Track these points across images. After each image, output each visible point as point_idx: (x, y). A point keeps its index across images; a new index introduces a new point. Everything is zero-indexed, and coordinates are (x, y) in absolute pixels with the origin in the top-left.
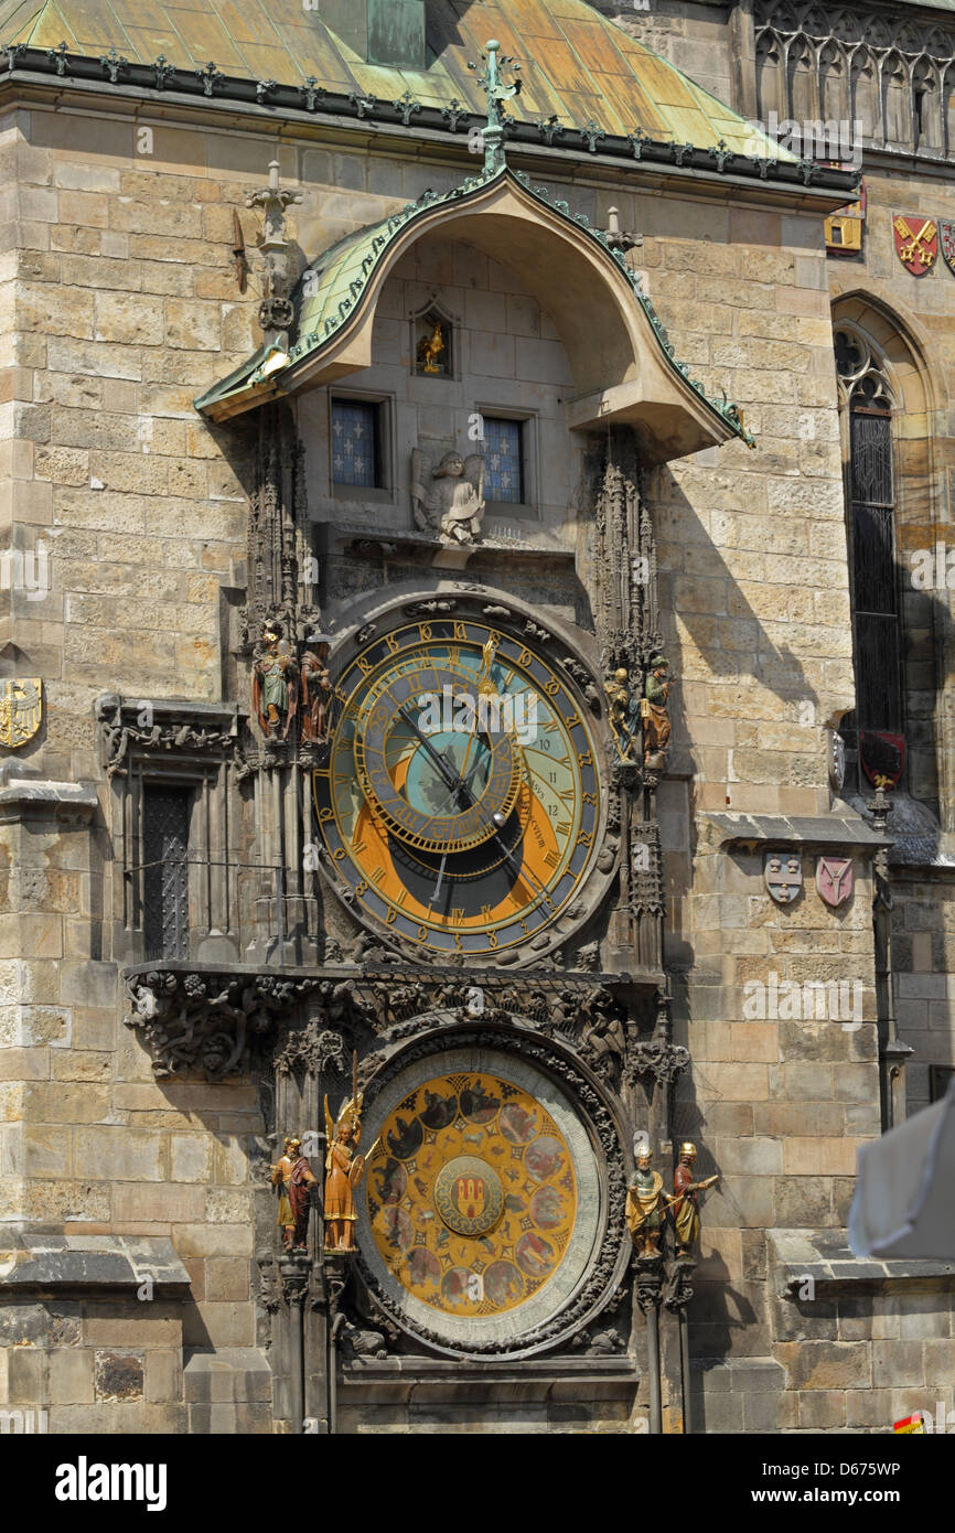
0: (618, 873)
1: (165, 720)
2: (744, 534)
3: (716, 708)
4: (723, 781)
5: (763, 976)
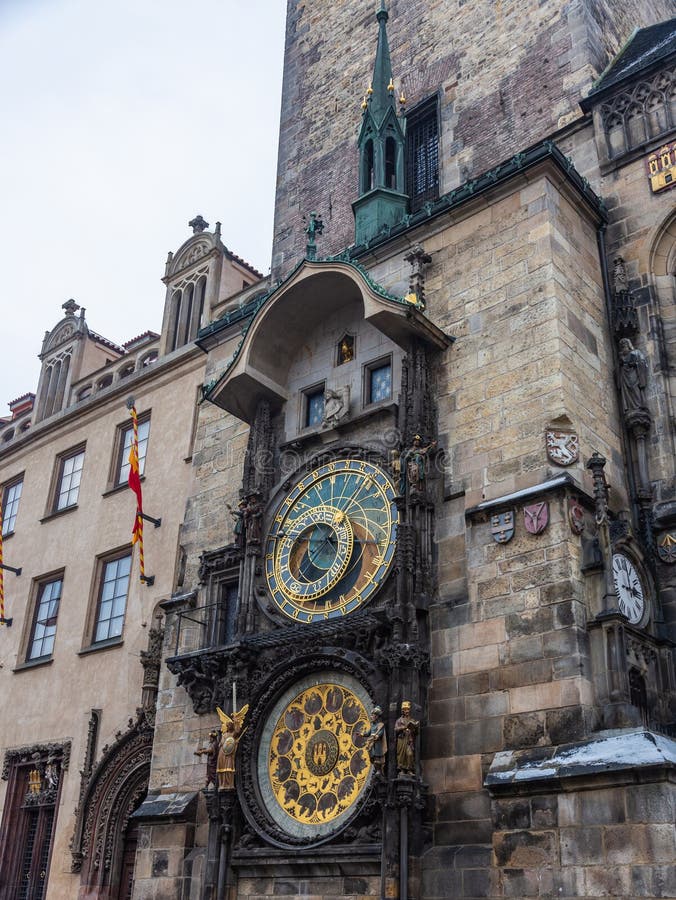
2: (495, 353)
3: (478, 450)
4: (481, 487)
5: (495, 590)
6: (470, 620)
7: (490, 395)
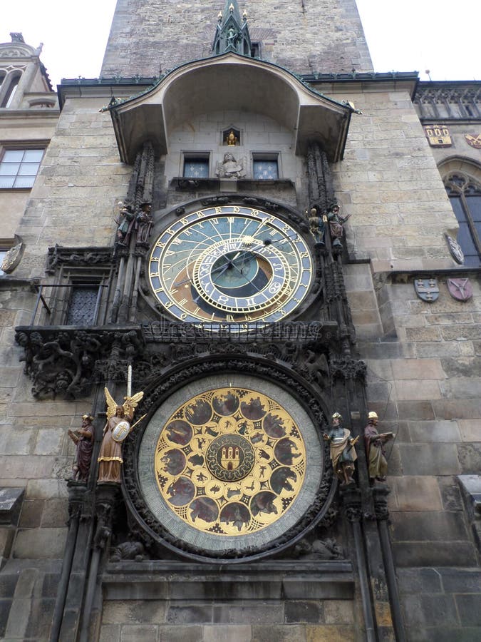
0: (322, 291)
1: (81, 253)
2: (385, 177)
3: (379, 234)
4: (388, 259)
5: (425, 336)
6: (401, 355)
7: (385, 201)
